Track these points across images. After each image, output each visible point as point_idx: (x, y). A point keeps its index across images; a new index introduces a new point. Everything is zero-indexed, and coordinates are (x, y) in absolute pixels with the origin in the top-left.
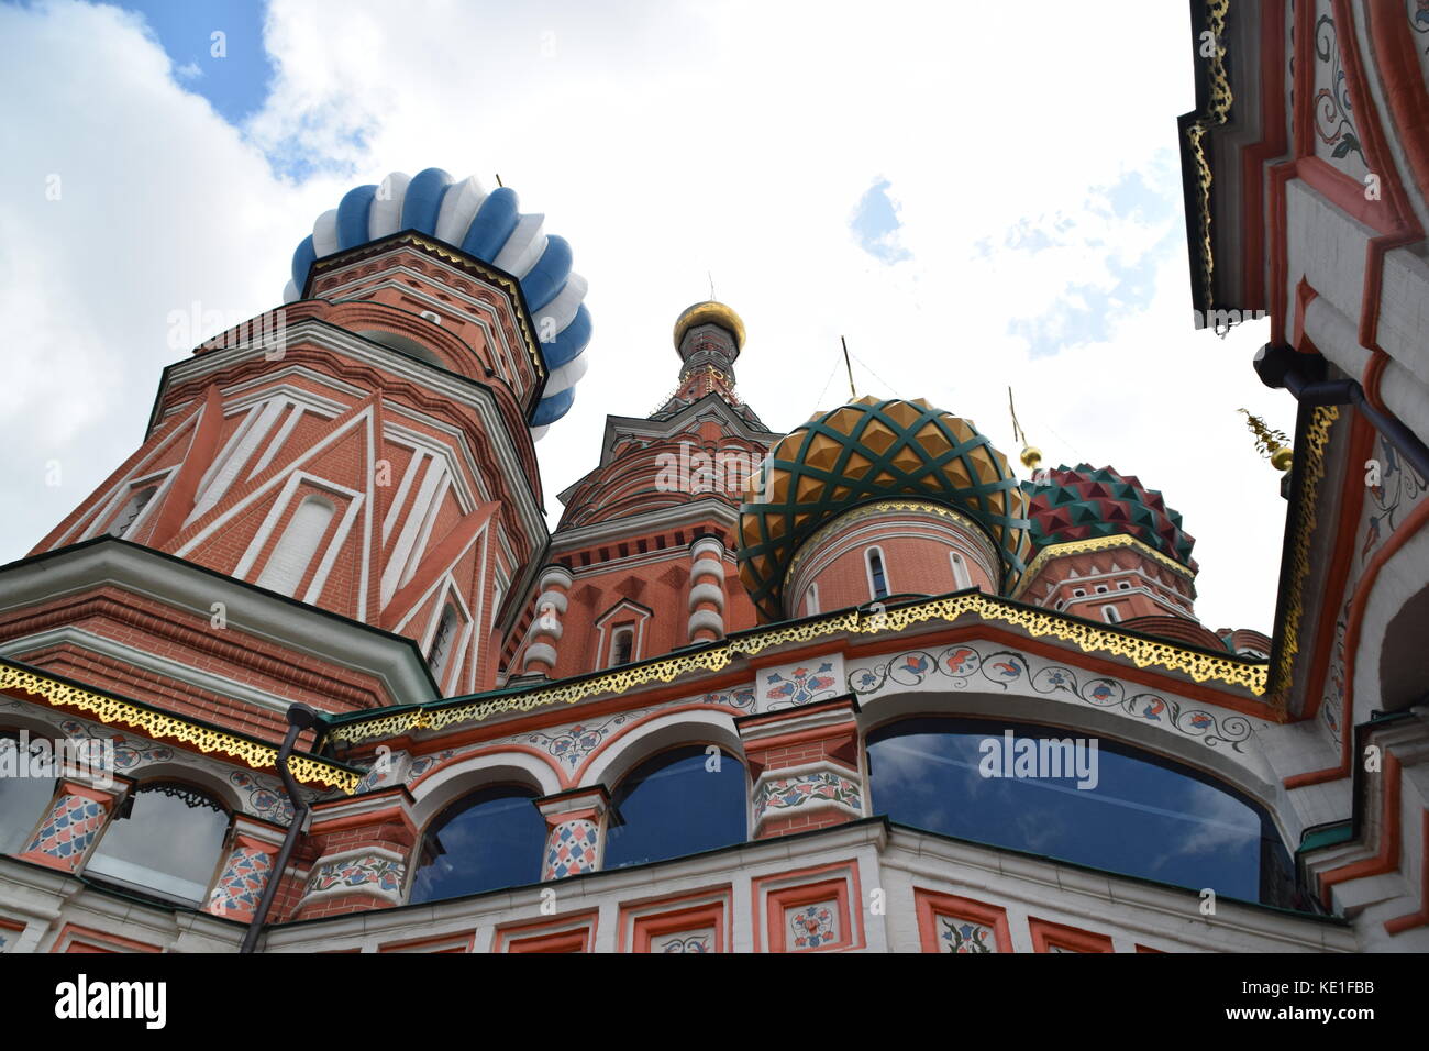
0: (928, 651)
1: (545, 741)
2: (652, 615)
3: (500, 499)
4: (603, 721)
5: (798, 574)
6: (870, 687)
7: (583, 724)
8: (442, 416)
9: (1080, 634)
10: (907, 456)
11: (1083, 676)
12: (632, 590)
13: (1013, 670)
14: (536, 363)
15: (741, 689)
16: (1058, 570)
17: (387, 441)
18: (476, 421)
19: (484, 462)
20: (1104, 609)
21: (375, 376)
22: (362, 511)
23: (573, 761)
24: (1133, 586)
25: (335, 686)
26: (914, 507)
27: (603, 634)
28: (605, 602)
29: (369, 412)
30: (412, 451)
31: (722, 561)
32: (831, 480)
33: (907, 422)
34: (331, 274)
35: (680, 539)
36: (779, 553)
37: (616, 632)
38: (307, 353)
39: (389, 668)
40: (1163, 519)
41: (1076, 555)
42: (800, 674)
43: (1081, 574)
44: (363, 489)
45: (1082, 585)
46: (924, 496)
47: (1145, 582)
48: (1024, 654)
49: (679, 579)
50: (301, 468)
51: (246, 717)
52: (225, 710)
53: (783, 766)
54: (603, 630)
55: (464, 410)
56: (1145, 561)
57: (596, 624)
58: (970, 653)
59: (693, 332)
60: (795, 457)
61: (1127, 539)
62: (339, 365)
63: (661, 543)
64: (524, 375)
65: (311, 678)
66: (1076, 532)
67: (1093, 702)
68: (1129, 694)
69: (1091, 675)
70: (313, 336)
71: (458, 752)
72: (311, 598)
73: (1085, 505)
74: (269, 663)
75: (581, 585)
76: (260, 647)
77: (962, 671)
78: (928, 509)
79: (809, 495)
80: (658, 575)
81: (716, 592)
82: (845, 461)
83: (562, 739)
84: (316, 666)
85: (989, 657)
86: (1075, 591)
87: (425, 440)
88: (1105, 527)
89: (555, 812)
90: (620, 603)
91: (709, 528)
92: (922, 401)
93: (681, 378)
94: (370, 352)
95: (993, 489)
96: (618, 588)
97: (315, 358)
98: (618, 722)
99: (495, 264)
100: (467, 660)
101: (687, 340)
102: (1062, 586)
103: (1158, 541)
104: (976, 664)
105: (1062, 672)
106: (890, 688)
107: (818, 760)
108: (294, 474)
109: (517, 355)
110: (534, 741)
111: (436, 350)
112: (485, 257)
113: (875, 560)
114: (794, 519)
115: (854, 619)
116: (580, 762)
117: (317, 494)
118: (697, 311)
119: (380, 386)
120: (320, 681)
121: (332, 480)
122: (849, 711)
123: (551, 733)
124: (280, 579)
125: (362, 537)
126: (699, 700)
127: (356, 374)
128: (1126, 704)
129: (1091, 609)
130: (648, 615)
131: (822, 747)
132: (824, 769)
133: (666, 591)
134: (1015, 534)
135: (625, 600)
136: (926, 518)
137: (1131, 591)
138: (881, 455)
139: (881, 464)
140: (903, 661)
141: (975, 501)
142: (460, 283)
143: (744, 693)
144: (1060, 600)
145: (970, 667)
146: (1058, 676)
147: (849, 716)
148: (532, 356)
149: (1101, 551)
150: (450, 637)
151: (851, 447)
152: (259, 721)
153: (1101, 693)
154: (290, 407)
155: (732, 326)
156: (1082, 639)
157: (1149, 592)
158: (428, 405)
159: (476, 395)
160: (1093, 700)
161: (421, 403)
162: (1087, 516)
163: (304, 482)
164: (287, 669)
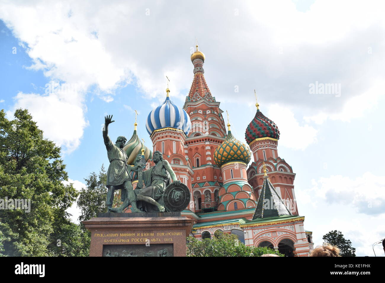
1: (209, 229)
2: (201, 155)
8: (184, 171)
10: (236, 155)
15: (223, 227)
16: (258, 143)
20: (263, 151)
30: (183, 178)
31: (210, 146)
35: (203, 140)
39: (192, 215)
41: (260, 141)
42: (227, 227)
43: (261, 144)
49: (203, 147)
54: (194, 158)
59: (195, 59)
61: (268, 138)
63: (200, 141)
75: (189, 148)
78: (238, 162)
79: (224, 159)
80: (201, 147)
81: (210, 153)
89: (211, 236)
90: (196, 153)
91: (207, 139)
96: (195, 149)
106: (233, 228)
113: (232, 170)
114: (222, 161)
118: (195, 55)
126: (220, 227)
133: (202, 151)
139: (232, 156)
142: (176, 133)
144: (257, 148)
149: (264, 140)
151: (229, 154)
155: (202, 57)
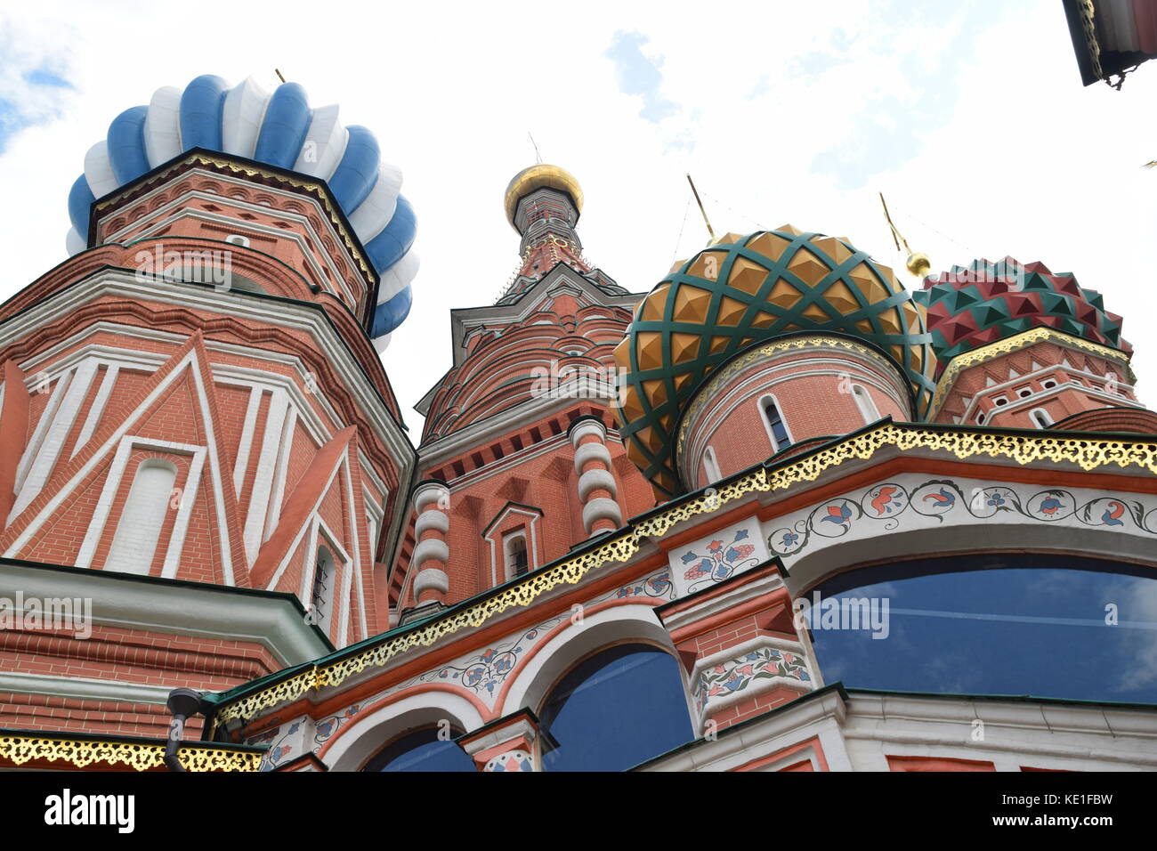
0: (847, 496)
1: (455, 674)
2: (542, 514)
3: (354, 423)
4: (514, 639)
5: (691, 441)
6: (793, 547)
7: (493, 647)
8: (274, 346)
9: (1012, 447)
10: (783, 290)
11: (1024, 492)
12: (516, 492)
13: (946, 500)
14: (364, 268)
15: (655, 575)
16: (972, 381)
17: (219, 385)
18: (311, 344)
19: (329, 387)
20: (1031, 414)
21: (190, 317)
22: (207, 465)
23: (491, 689)
24: (1060, 382)
25: (215, 662)
26: (801, 344)
27: (493, 545)
28: (488, 511)
29: (192, 357)
30: (249, 390)
31: (605, 442)
32: (705, 333)
33: (777, 252)
34: (116, 214)
35: (555, 428)
36: (665, 422)
37: (507, 540)
38: (109, 306)
39: (271, 630)
40: (1082, 304)
41: (989, 361)
42: (715, 548)
43: (998, 380)
44: (202, 442)
45: (1001, 392)
46: (810, 329)
47: (1072, 376)
48: (956, 480)
49: (563, 471)
50: (129, 433)
51: (122, 717)
52: (96, 715)
53: (717, 650)
54: (492, 541)
55: (297, 335)
56: (1067, 352)
57: (484, 537)
58: (894, 490)
59: (525, 202)
60: (662, 315)
61: (1042, 333)
62: (148, 313)
63: (536, 436)
64: (353, 285)
65: (186, 658)
66: (984, 336)
67: (1042, 518)
68: (1082, 501)
69: (1035, 489)
70: (111, 286)
71: (364, 705)
72: (169, 572)
73: (989, 304)
74: (136, 652)
75: (460, 497)
76: (122, 637)
77: (889, 510)
78: (817, 342)
79: (685, 354)
80: (540, 471)
81: (607, 478)
82: (717, 309)
83: (474, 668)
84: (189, 644)
85: (916, 490)
86: (995, 401)
87: (261, 376)
88: (1016, 325)
89: (482, 748)
90: (505, 509)
91: (585, 409)
92: (788, 227)
93: (522, 254)
94: (178, 292)
95: (883, 308)
96: (500, 493)
97: (119, 310)
98: (530, 637)
99: (296, 169)
100: (353, 604)
101: (520, 212)
102: (980, 397)
103: (1079, 327)
104: (903, 500)
105: (1001, 492)
106: (816, 544)
107: (753, 636)
108: (123, 441)
109: (341, 264)
110: (445, 676)
111: (252, 276)
112: (283, 164)
113: (770, 409)
114: (674, 382)
115: (762, 476)
116: (498, 689)
117: (153, 457)
118: (525, 178)
119: (198, 327)
120: (196, 659)
121: (167, 439)
122: (776, 577)
123: (460, 663)
124: (130, 556)
125: (212, 494)
126: (612, 596)
127: (169, 318)
128: (1081, 514)
129: (1016, 416)
130: (537, 515)
131: (755, 621)
132: (762, 645)
133: (553, 486)
134: (917, 351)
135: (509, 504)
136: (816, 354)
137: (1058, 388)
138: (755, 295)
139: (756, 305)
140: (823, 512)
141: (866, 324)
142: (264, 197)
143: (659, 580)
144: (981, 413)
145: (898, 505)
146: (997, 496)
147: (777, 582)
148: (357, 262)
149: (1016, 352)
150: (330, 582)
151: (720, 292)
152: (137, 718)
153: (1050, 506)
154: (102, 369)
155: (566, 187)
156: (1016, 451)
157: (1080, 386)
158: (254, 338)
159: (306, 317)
160: (1041, 515)
161: (248, 336)
162: (993, 315)
163: (135, 447)
164: (157, 654)
